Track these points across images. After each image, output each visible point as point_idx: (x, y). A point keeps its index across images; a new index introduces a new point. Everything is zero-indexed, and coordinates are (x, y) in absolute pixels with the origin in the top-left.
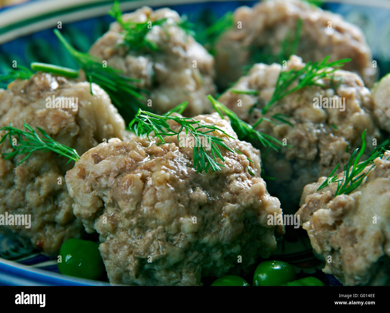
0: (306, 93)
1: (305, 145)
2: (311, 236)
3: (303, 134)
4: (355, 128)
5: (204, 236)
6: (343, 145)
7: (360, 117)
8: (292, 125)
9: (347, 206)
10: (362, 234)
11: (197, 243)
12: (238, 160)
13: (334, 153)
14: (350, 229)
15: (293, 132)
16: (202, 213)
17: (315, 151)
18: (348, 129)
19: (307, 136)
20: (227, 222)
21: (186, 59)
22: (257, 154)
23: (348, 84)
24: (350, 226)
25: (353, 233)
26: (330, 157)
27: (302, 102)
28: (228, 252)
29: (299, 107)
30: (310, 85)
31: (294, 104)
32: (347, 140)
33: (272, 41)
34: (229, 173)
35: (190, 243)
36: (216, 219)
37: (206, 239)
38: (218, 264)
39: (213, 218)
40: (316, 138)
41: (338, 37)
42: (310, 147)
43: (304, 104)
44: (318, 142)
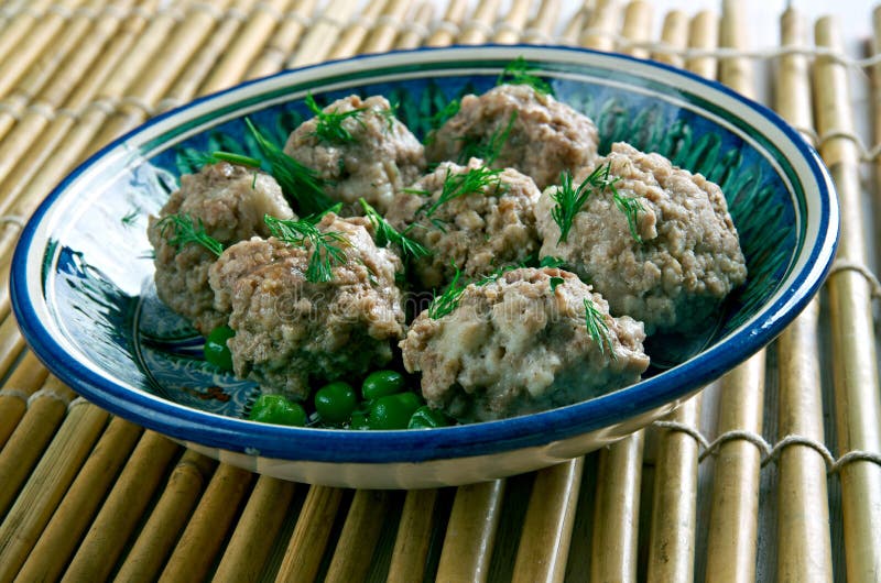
0: (468, 200)
1: (453, 253)
2: (404, 354)
3: (453, 243)
4: (507, 240)
5: (306, 344)
6: (488, 258)
7: (513, 230)
8: (445, 232)
9: (429, 331)
10: (442, 360)
11: (300, 350)
12: (355, 271)
13: (477, 265)
14: (433, 354)
15: (444, 239)
16: (306, 322)
17: (462, 260)
18: (497, 241)
19: (456, 244)
20: (330, 333)
21: (379, 151)
22: (392, 261)
23: (513, 192)
24: (434, 349)
25: (434, 357)
26: (473, 268)
27: (461, 210)
28: (335, 360)
29: (459, 213)
30: (474, 191)
31: (455, 211)
32: (495, 252)
33: (489, 132)
34: (340, 284)
35: (291, 350)
36: (319, 329)
37: (308, 348)
38: (327, 371)
39: (318, 328)
40: (465, 247)
41: (551, 132)
42: (458, 256)
43: (464, 211)
44: (467, 252)
